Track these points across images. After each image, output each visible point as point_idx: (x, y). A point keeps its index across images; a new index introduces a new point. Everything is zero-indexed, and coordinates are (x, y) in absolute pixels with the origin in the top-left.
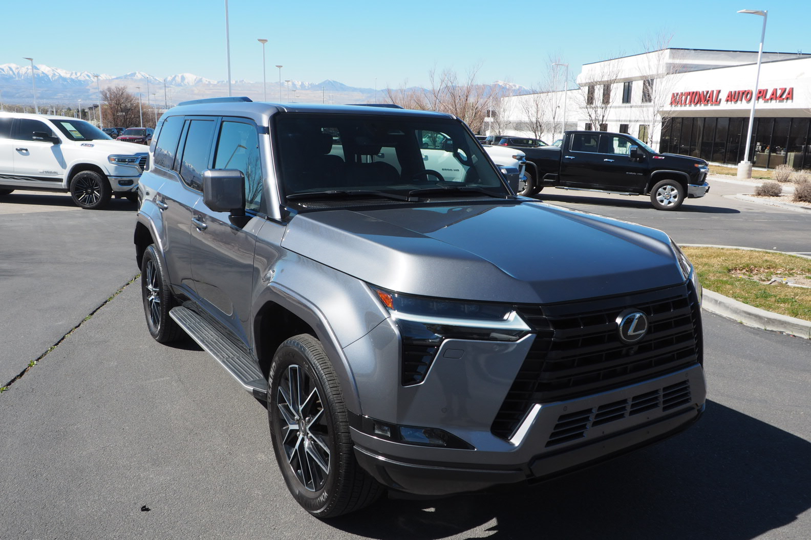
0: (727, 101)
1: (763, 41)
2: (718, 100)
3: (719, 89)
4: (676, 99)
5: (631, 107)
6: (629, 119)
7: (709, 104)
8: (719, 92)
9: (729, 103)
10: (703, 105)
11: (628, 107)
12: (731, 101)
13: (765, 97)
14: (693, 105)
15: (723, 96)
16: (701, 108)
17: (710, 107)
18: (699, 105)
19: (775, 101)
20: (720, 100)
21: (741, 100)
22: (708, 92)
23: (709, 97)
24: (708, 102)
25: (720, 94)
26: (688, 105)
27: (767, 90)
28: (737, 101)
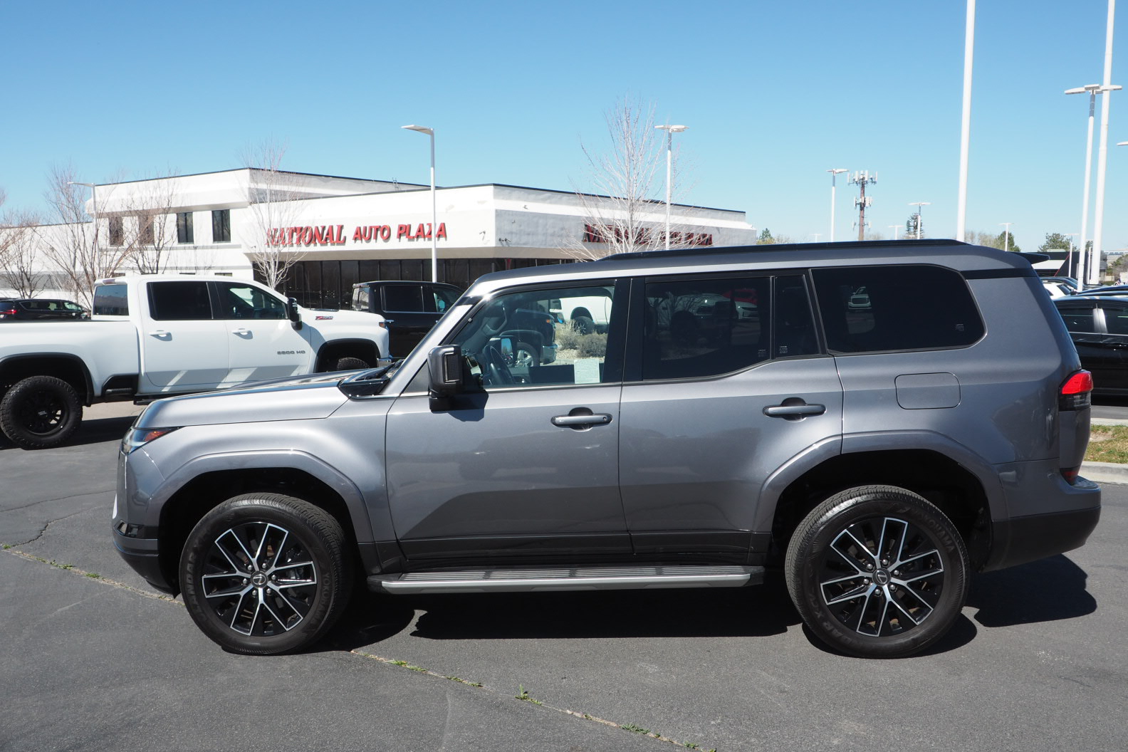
0: (355, 239)
1: (433, 166)
2: (342, 239)
3: (341, 224)
4: (275, 237)
5: (195, 248)
6: (194, 266)
7: (329, 244)
8: (341, 228)
9: (359, 242)
10: (318, 244)
11: (189, 248)
12: (361, 240)
13: (409, 234)
14: (303, 244)
15: (349, 233)
16: (317, 248)
17: (329, 248)
18: (312, 245)
19: (423, 239)
20: (345, 238)
21: (376, 238)
22: (324, 228)
23: (328, 234)
24: (326, 239)
25: (343, 230)
26: (295, 245)
27: (410, 226)
28: (370, 238)
